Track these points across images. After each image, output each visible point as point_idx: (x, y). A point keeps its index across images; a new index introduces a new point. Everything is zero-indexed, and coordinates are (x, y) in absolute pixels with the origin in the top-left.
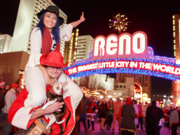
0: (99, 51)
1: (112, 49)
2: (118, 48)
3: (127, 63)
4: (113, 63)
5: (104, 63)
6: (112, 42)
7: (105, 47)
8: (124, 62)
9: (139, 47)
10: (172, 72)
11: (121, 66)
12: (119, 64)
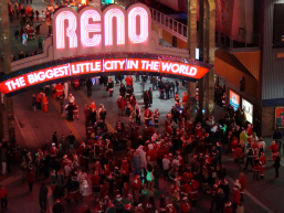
0: (67, 39)
1: (91, 35)
2: (102, 33)
3: (122, 63)
4: (97, 63)
5: (82, 65)
6: (91, 21)
7: (78, 32)
8: (116, 62)
9: (138, 32)
10: (187, 73)
11: (111, 68)
12: (109, 65)
